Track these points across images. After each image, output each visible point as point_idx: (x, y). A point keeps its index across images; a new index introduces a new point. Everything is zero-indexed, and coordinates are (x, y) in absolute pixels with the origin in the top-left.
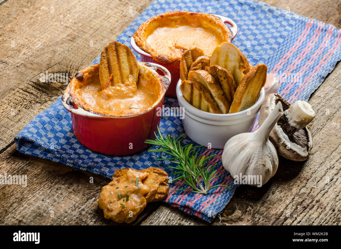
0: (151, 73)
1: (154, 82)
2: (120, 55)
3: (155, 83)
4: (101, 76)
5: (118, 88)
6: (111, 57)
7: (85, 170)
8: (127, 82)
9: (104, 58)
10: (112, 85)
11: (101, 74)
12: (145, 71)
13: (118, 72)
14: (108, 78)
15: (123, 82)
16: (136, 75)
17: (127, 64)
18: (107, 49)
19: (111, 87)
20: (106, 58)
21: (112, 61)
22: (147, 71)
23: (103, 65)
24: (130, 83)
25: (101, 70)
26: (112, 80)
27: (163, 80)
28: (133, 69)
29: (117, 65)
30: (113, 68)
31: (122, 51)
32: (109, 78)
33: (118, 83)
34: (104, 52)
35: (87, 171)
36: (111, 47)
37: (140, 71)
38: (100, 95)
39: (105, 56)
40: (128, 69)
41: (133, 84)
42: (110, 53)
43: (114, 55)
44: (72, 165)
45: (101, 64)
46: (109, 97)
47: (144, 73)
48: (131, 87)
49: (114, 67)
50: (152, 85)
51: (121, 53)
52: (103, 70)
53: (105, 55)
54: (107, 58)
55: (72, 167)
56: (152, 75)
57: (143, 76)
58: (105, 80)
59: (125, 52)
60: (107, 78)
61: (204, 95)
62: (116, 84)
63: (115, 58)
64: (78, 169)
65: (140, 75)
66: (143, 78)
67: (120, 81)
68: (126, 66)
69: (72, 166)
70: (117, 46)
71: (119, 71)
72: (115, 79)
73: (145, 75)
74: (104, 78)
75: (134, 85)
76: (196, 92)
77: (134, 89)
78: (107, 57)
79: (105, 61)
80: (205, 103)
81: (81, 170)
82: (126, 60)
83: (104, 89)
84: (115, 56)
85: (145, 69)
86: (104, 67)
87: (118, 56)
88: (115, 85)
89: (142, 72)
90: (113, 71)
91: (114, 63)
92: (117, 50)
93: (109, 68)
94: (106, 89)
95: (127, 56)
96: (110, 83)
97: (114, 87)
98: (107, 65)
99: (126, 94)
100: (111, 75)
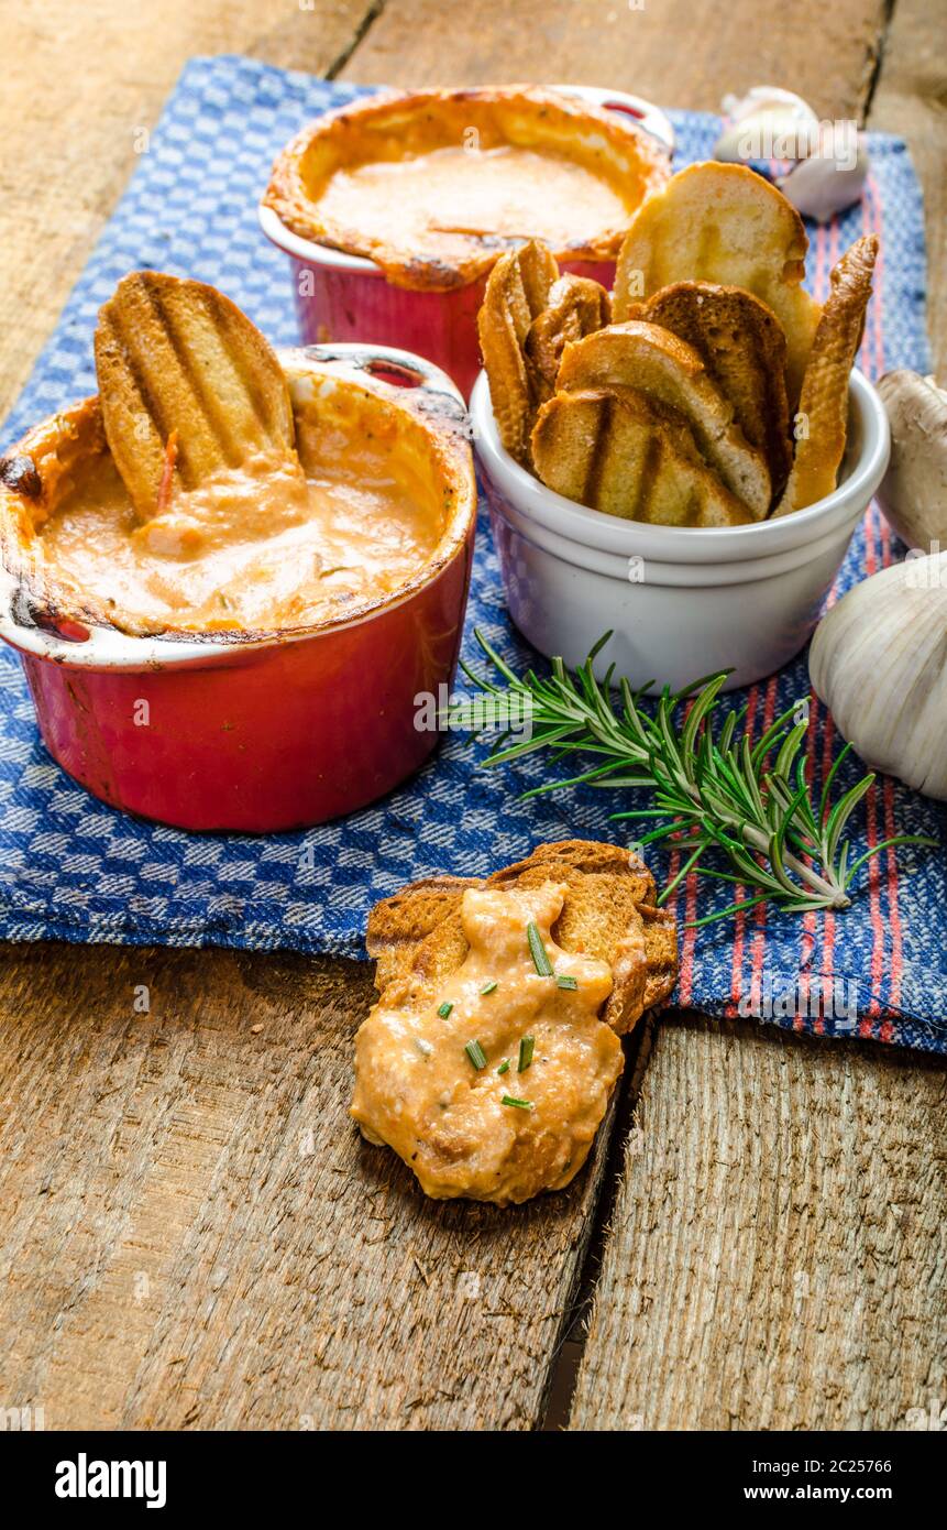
0: (354, 388)
1: (387, 427)
2: (185, 331)
3: (394, 429)
4: (121, 454)
5: (221, 492)
6: (144, 351)
7: (198, 944)
8: (251, 453)
9: (115, 364)
10: (189, 484)
11: (117, 442)
12: (318, 385)
13: (197, 417)
14: (156, 455)
15: (235, 461)
16: (281, 415)
17: (230, 371)
18: (114, 319)
19: (184, 496)
20: (121, 360)
21: (156, 367)
22: (329, 387)
23: (114, 396)
24: (272, 458)
25: (115, 425)
26: (180, 462)
27: (430, 407)
28: (265, 384)
29: (184, 385)
30: (168, 401)
31: (186, 311)
32: (164, 454)
33: (213, 466)
34: (104, 335)
35: (207, 946)
36: (134, 302)
37: (291, 390)
38: (144, 548)
39: (112, 350)
40: (239, 389)
41: (283, 458)
42: (137, 333)
43: (153, 337)
44: (121, 936)
45: (108, 390)
46: (191, 547)
47: (316, 394)
48: (279, 476)
49: (174, 395)
50: (373, 442)
51: (188, 323)
52: (122, 423)
53: (111, 346)
54: (128, 357)
55: (123, 947)
56: (360, 397)
57: (315, 410)
58: (148, 467)
59: (201, 313)
60: (153, 459)
61: (672, 442)
62: (207, 475)
63: (165, 349)
64: (154, 945)
65: (297, 410)
66: (314, 423)
67: (217, 456)
68: (226, 379)
69: (119, 941)
70: (157, 291)
71: (200, 413)
72: (194, 453)
73: (320, 406)
74: (140, 461)
75: (291, 462)
76: (630, 437)
77: (296, 483)
78: (124, 353)
79: (123, 376)
80: (679, 479)
81: (172, 948)
82: (219, 350)
83: (153, 514)
84: (160, 342)
85: (318, 378)
86: (124, 408)
87: (176, 341)
88: (204, 481)
89: (305, 396)
90: (173, 419)
91: (167, 376)
92: (162, 313)
93: (151, 403)
94: (169, 511)
95: (219, 332)
96: (175, 478)
97: (201, 494)
98: (135, 395)
99: (269, 513)
100: (172, 436)
